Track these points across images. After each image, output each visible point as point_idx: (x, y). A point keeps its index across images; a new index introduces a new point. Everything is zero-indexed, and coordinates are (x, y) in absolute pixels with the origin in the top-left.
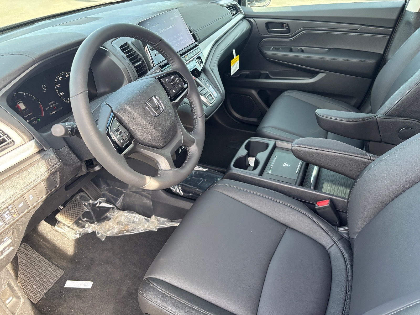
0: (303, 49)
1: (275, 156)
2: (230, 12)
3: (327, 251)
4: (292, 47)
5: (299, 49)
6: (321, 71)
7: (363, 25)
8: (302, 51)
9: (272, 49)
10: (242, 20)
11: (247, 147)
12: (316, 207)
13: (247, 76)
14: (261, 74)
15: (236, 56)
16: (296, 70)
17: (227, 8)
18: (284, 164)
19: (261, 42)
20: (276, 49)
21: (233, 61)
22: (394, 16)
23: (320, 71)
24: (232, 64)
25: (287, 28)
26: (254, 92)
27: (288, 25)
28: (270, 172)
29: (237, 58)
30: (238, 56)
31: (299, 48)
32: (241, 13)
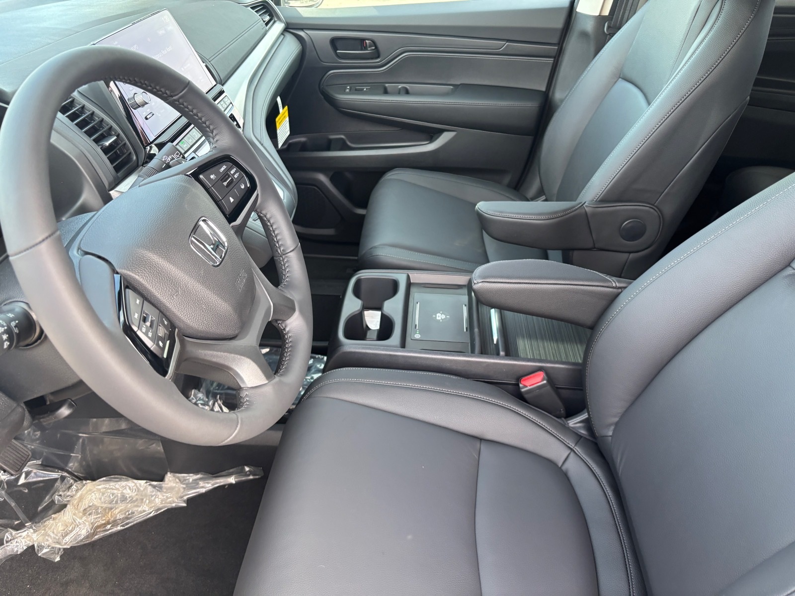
0: (408, 87)
1: (415, 302)
2: (260, 17)
3: (560, 468)
4: (387, 85)
5: (400, 89)
6: (447, 129)
7: (508, 41)
8: (407, 92)
9: (350, 90)
10: (283, 33)
11: (357, 293)
12: (522, 389)
13: (304, 147)
14: (330, 141)
15: (283, 108)
16: (399, 129)
17: (253, 8)
18: (438, 315)
19: (324, 78)
20: (356, 90)
21: (279, 119)
22: (559, 24)
23: (443, 128)
24: (277, 124)
25: (374, 48)
26: (322, 178)
27: (374, 43)
28: (417, 336)
29: (284, 113)
30: (286, 108)
31: (400, 87)
32: (279, 19)
